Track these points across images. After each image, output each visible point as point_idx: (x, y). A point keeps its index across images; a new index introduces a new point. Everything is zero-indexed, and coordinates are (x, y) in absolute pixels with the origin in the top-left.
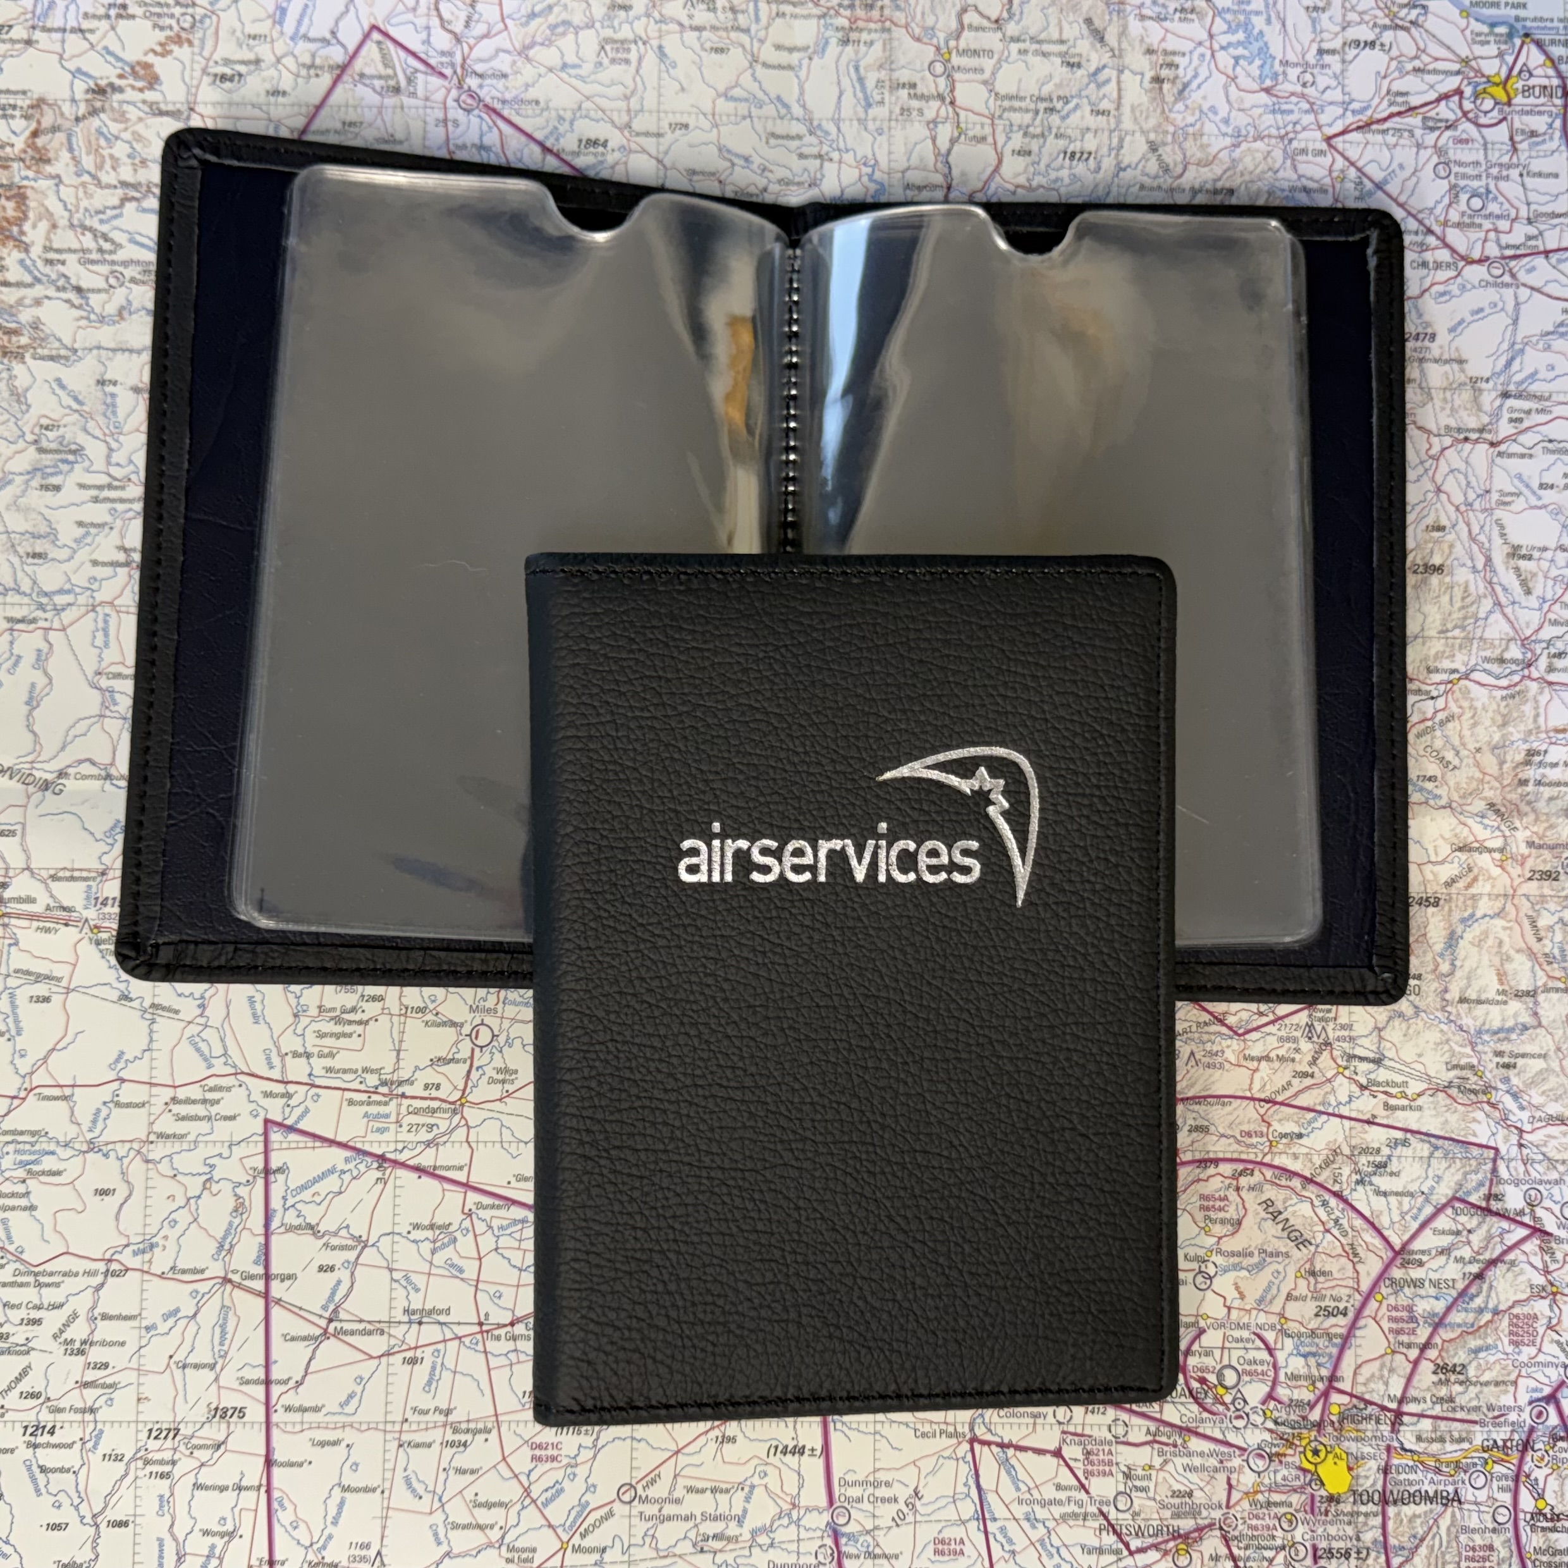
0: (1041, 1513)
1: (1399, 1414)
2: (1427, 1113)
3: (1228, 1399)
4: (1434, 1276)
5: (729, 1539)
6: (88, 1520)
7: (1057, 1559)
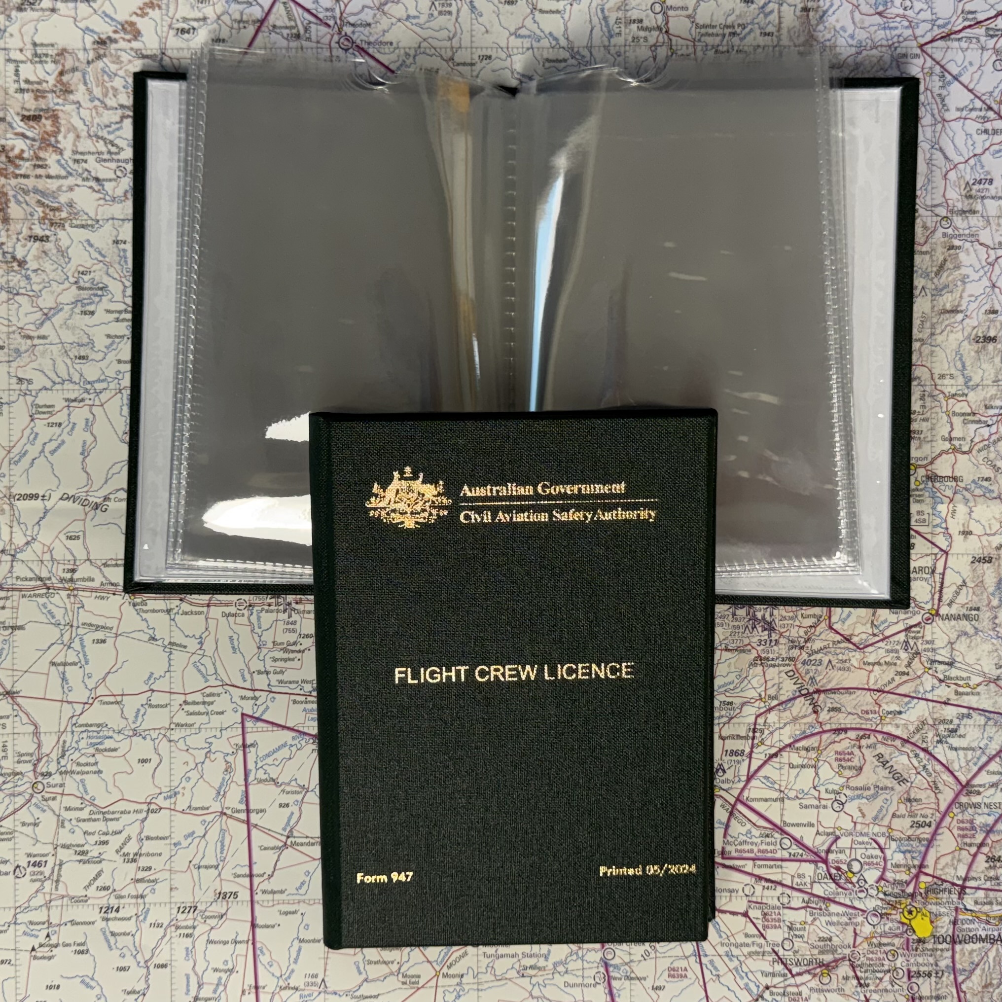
0: (736, 952)
1: (963, 888)
2: (983, 697)
3: (854, 880)
4: (987, 801)
5: (539, 969)
6: (142, 964)
7: (746, 980)
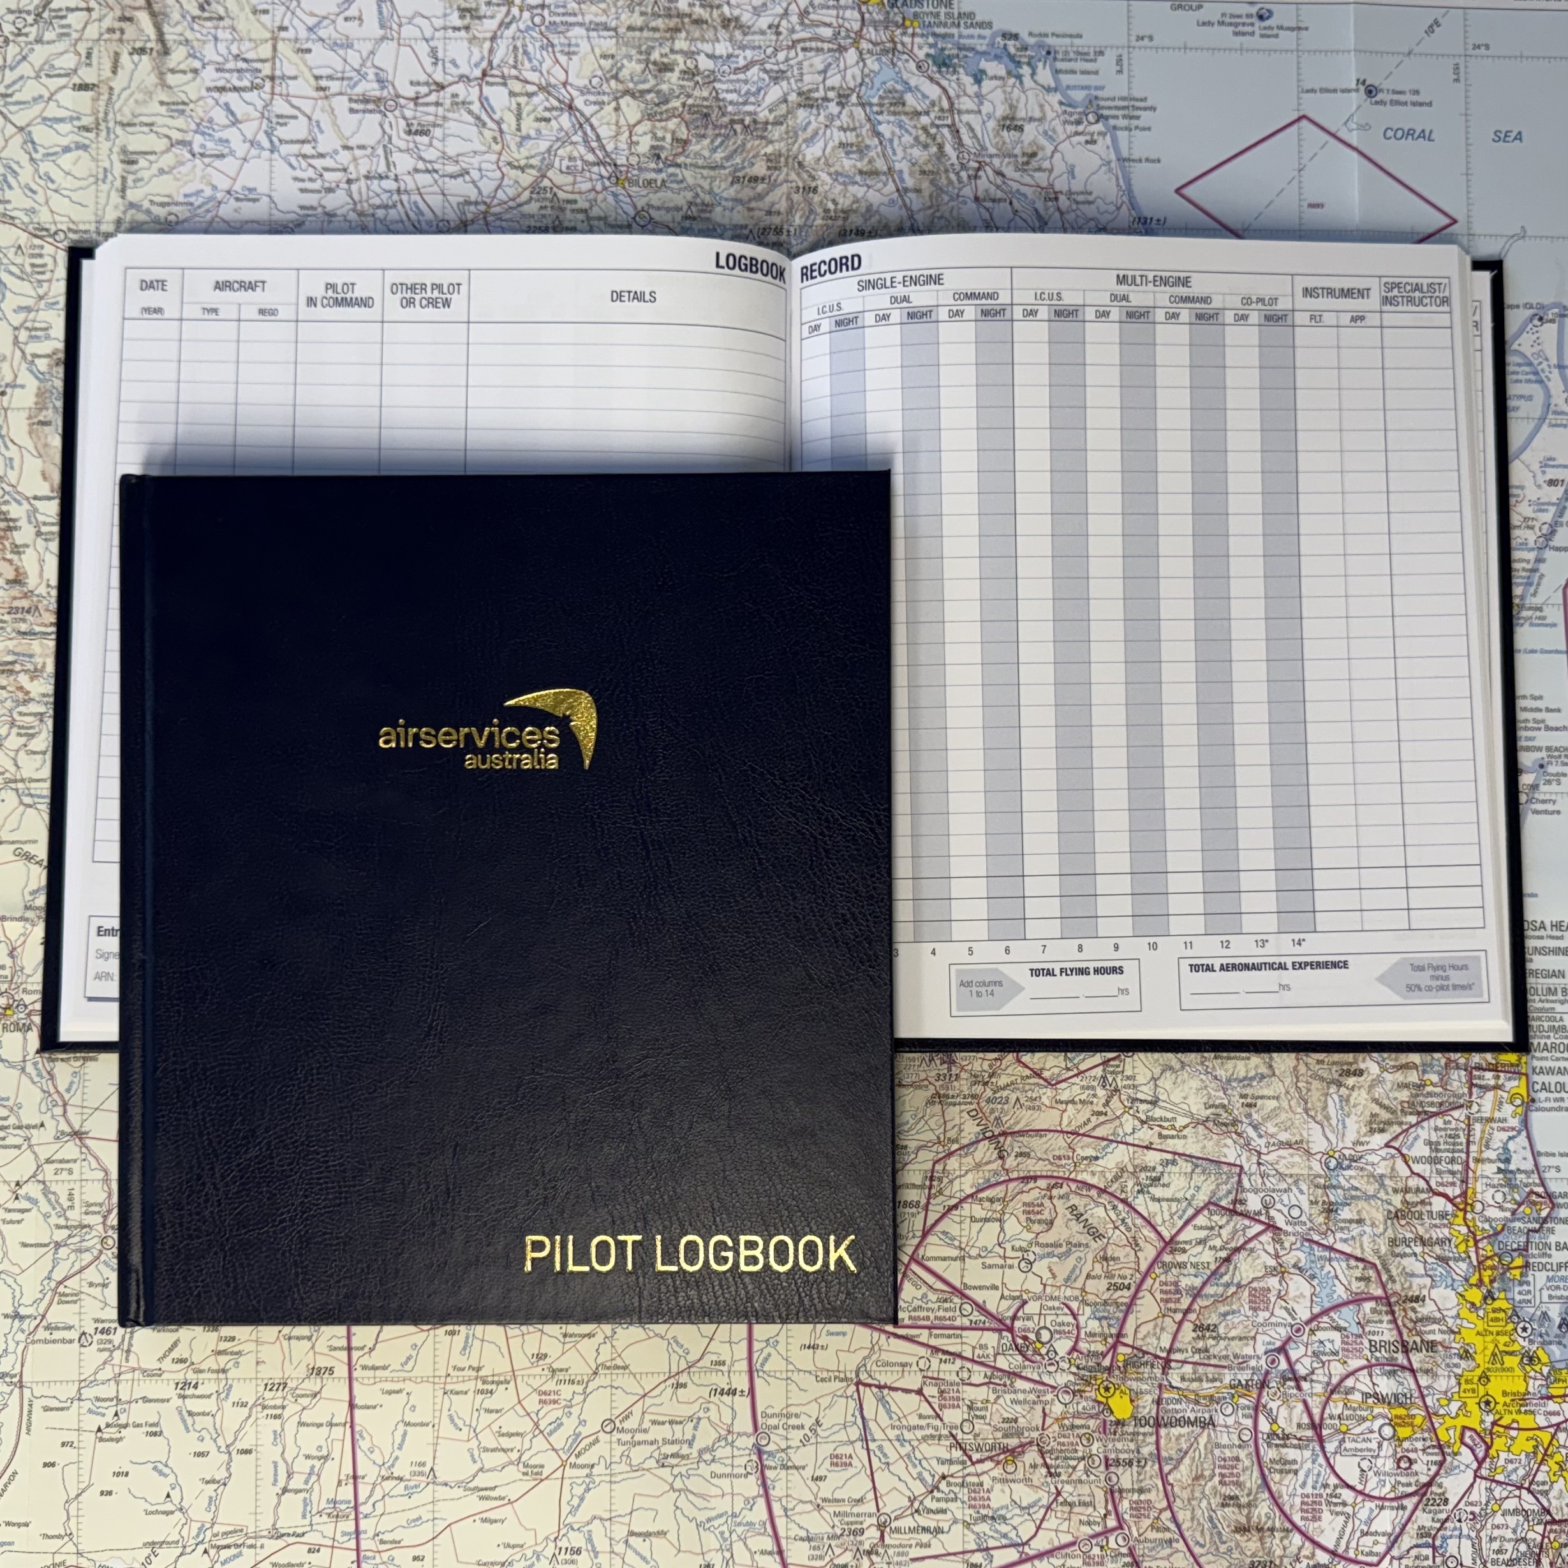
0: (908, 1435)
1: (1168, 1361)
2: (1190, 1140)
3: (1043, 1351)
4: (1193, 1260)
5: (683, 1457)
6: (223, 1449)
7: (919, 1468)
